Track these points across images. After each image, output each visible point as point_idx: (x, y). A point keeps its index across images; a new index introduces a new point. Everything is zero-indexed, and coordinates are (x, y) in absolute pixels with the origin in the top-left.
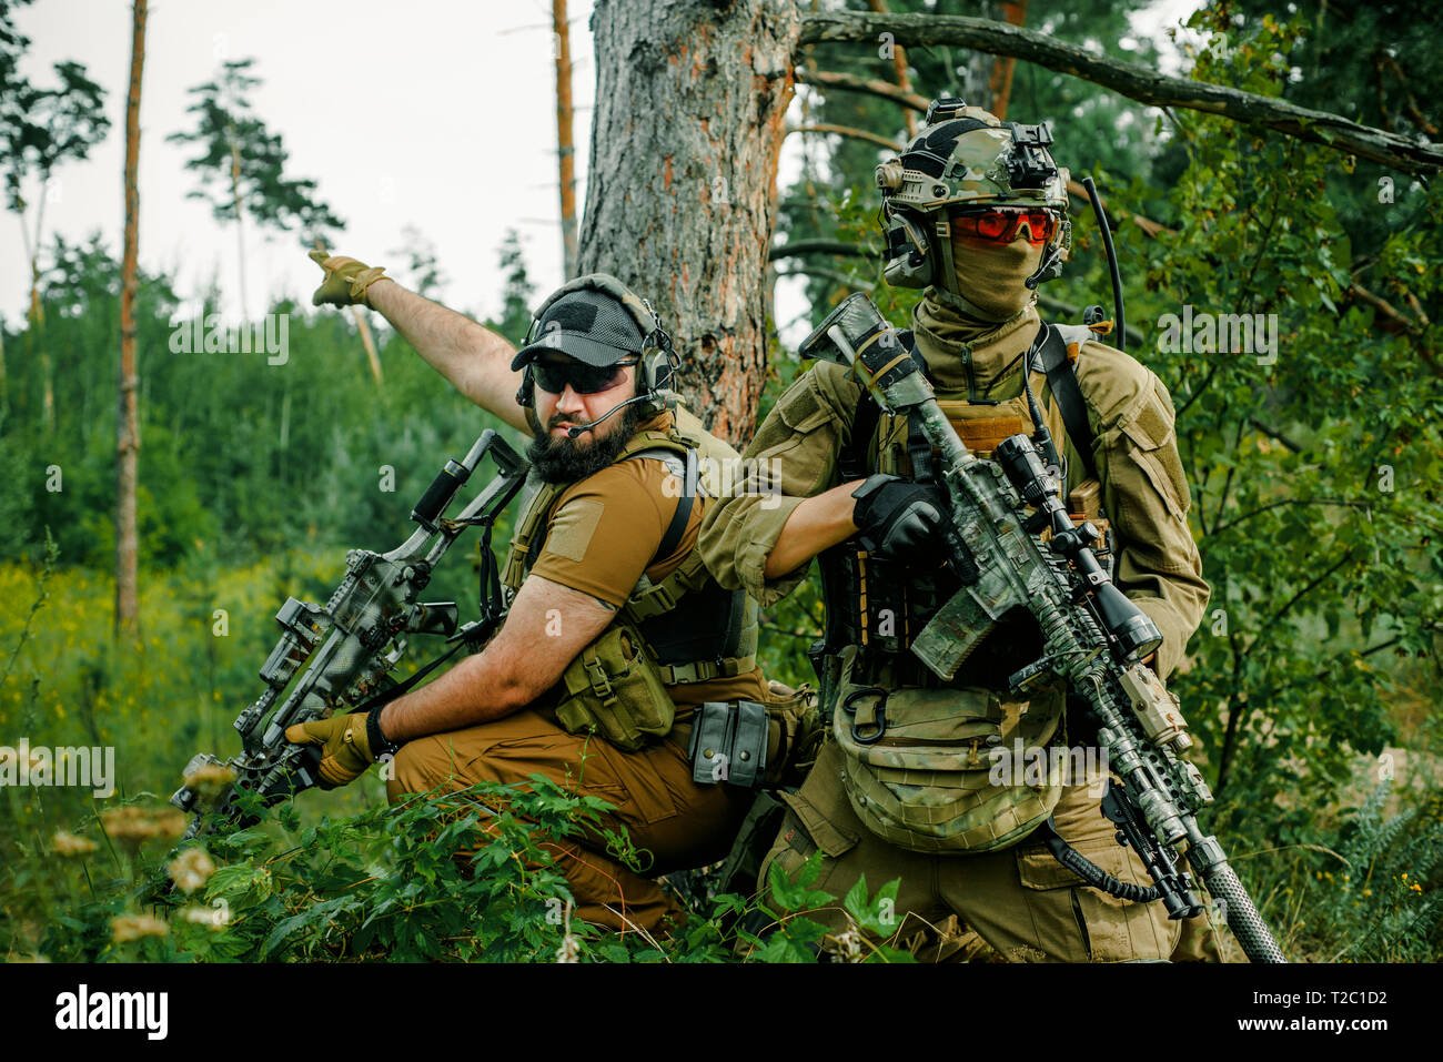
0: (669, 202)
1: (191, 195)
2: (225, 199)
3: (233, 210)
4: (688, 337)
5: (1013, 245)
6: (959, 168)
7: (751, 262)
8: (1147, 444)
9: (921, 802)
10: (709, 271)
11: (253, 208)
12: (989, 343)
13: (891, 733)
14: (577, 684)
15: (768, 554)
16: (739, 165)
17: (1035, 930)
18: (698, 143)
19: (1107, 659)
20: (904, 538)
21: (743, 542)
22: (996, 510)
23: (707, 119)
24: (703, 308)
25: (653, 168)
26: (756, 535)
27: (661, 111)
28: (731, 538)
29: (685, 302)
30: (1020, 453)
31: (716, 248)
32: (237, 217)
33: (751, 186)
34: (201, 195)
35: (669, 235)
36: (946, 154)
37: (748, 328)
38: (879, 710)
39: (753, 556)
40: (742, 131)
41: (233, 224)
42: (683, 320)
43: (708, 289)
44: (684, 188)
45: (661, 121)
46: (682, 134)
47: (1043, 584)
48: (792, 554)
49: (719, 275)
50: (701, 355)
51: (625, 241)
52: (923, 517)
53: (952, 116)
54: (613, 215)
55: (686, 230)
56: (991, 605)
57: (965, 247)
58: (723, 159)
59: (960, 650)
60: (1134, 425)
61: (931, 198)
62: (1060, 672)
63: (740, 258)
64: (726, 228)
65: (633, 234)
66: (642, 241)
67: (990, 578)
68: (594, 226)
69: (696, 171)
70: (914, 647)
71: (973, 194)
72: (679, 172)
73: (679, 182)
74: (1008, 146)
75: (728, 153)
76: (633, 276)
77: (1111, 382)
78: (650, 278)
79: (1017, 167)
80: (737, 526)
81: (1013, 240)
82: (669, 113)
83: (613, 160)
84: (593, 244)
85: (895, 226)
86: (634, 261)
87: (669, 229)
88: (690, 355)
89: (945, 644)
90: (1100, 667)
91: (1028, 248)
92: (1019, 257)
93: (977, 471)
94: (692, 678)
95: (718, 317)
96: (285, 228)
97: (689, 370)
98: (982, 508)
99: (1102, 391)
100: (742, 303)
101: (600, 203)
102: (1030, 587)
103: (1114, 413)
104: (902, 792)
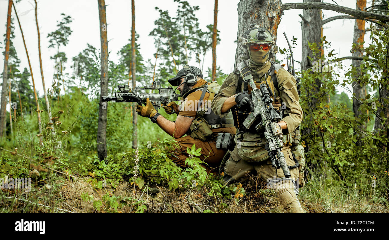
6: (249, 37)
8: (287, 88)
9: (247, 152)
12: (260, 70)
13: (244, 140)
14: (192, 129)
15: (222, 108)
17: (269, 172)
20: (243, 104)
22: (258, 97)
26: (219, 104)
28: (216, 105)
30: (263, 87)
36: (248, 34)
38: (242, 136)
39: (219, 109)
47: (263, 110)
48: (226, 107)
52: (246, 100)
56: (255, 114)
57: (252, 51)
59: (250, 123)
60: (285, 85)
61: (246, 42)
70: (243, 123)
74: (258, 32)
77: (281, 78)
79: (259, 36)
80: (217, 103)
81: (260, 49)
89: (248, 122)
90: (268, 123)
91: (263, 51)
93: (257, 90)
94: (215, 127)
99: (280, 80)
103: (282, 83)
104: (244, 150)
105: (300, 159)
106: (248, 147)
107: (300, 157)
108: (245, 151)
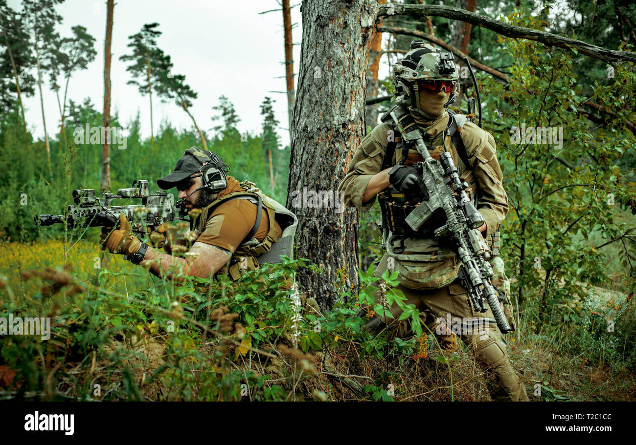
0: (330, 74)
1: (129, 83)
2: (145, 84)
3: (148, 89)
4: (337, 124)
5: (440, 94)
6: (421, 67)
7: (360, 97)
8: (485, 160)
9: (414, 271)
10: (345, 100)
11: (156, 88)
12: (432, 127)
13: (406, 250)
15: (364, 195)
16: (356, 61)
18: (340, 53)
19: (465, 226)
20: (406, 187)
21: (354, 192)
22: (437, 176)
23: (344, 44)
24: (342, 113)
25: (324, 62)
26: (359, 189)
27: (326, 41)
28: (349, 189)
29: (336, 111)
30: (446, 158)
31: (347, 91)
32: (150, 92)
33: (360, 68)
34: (134, 82)
35: (330, 87)
36: (417, 62)
37: (359, 121)
38: (402, 243)
39: (357, 196)
40: (356, 49)
41: (148, 95)
42: (335, 118)
43: (344, 106)
44: (336, 69)
45: (327, 44)
46: (334, 49)
47: (448, 202)
48: (371, 194)
49: (348, 101)
50: (341, 131)
51: (314, 89)
52: (412, 179)
53: (419, 47)
54: (309, 79)
55: (336, 85)
56: (432, 207)
57: (423, 94)
58: (350, 58)
59: (421, 221)
60: (479, 154)
61: (412, 77)
62: (451, 230)
63: (356, 95)
64: (351, 84)
65: (316, 86)
66: (320, 89)
67: (433, 198)
68: (302, 84)
69: (339, 63)
71: (426, 76)
72: (333, 63)
73: (333, 67)
74: (438, 59)
75: (351, 56)
76: (317, 101)
77: (472, 140)
78: (323, 102)
79: (441, 68)
80: (351, 186)
81: (440, 91)
82: (330, 41)
83: (309, 59)
84: (302, 90)
85: (399, 85)
86: (317, 96)
87: (330, 84)
88: (337, 131)
89: (416, 219)
90: (462, 229)
91: (445, 94)
92: (442, 97)
93: (433, 163)
95: (348, 116)
96: (171, 97)
97: (337, 136)
98: (433, 175)
99: (470, 144)
100: (357, 112)
101: (305, 75)
102: (444, 202)
103: (474, 151)
104: (409, 268)
105: (501, 282)
106: (417, 262)
107: (500, 278)
108: (411, 269)
